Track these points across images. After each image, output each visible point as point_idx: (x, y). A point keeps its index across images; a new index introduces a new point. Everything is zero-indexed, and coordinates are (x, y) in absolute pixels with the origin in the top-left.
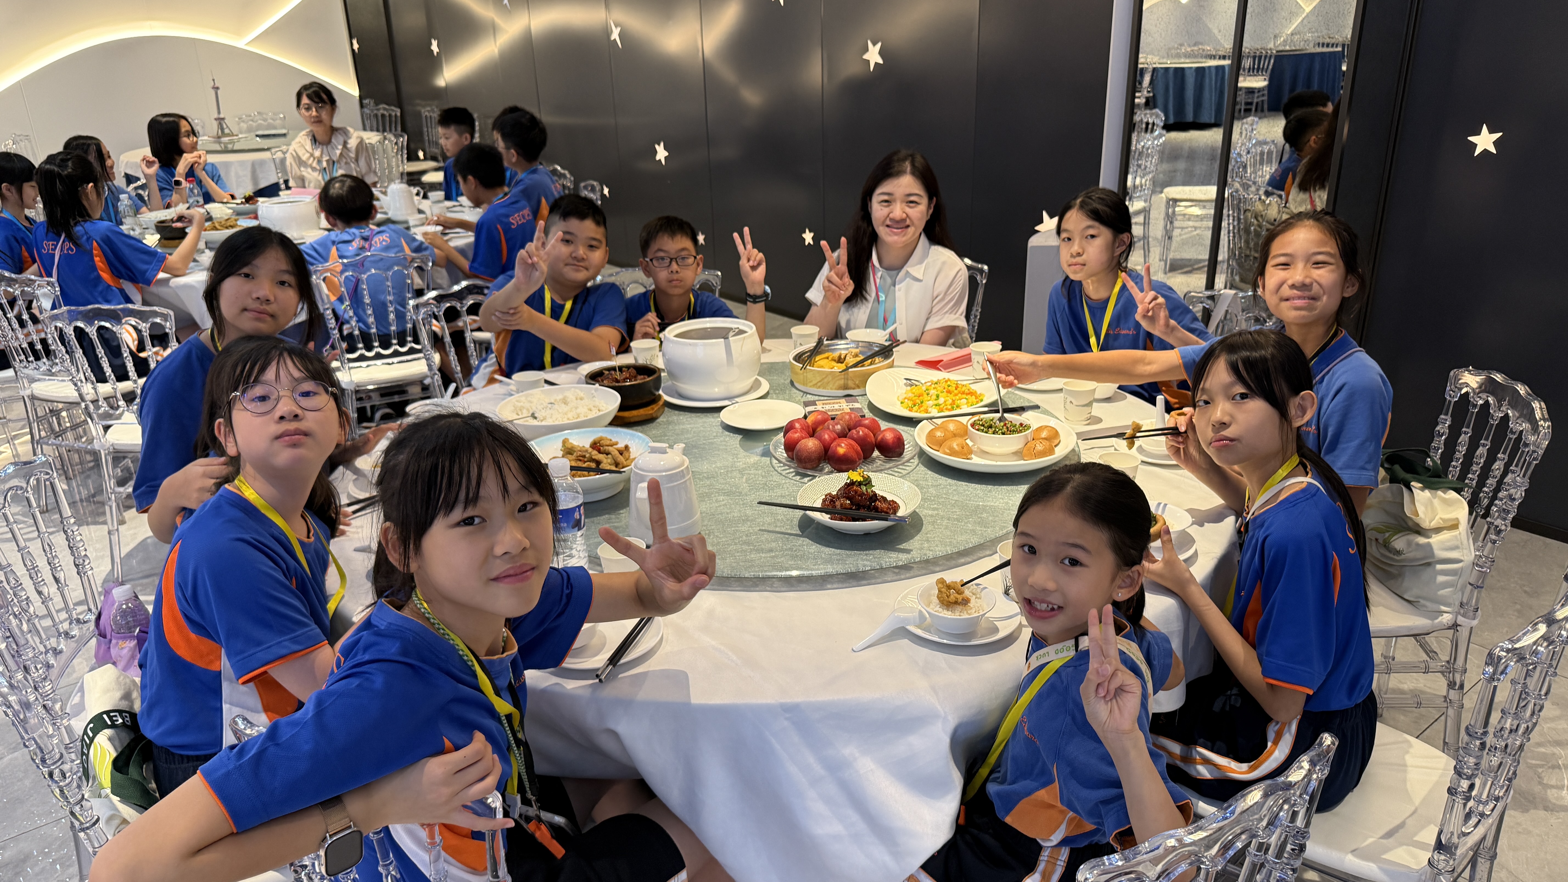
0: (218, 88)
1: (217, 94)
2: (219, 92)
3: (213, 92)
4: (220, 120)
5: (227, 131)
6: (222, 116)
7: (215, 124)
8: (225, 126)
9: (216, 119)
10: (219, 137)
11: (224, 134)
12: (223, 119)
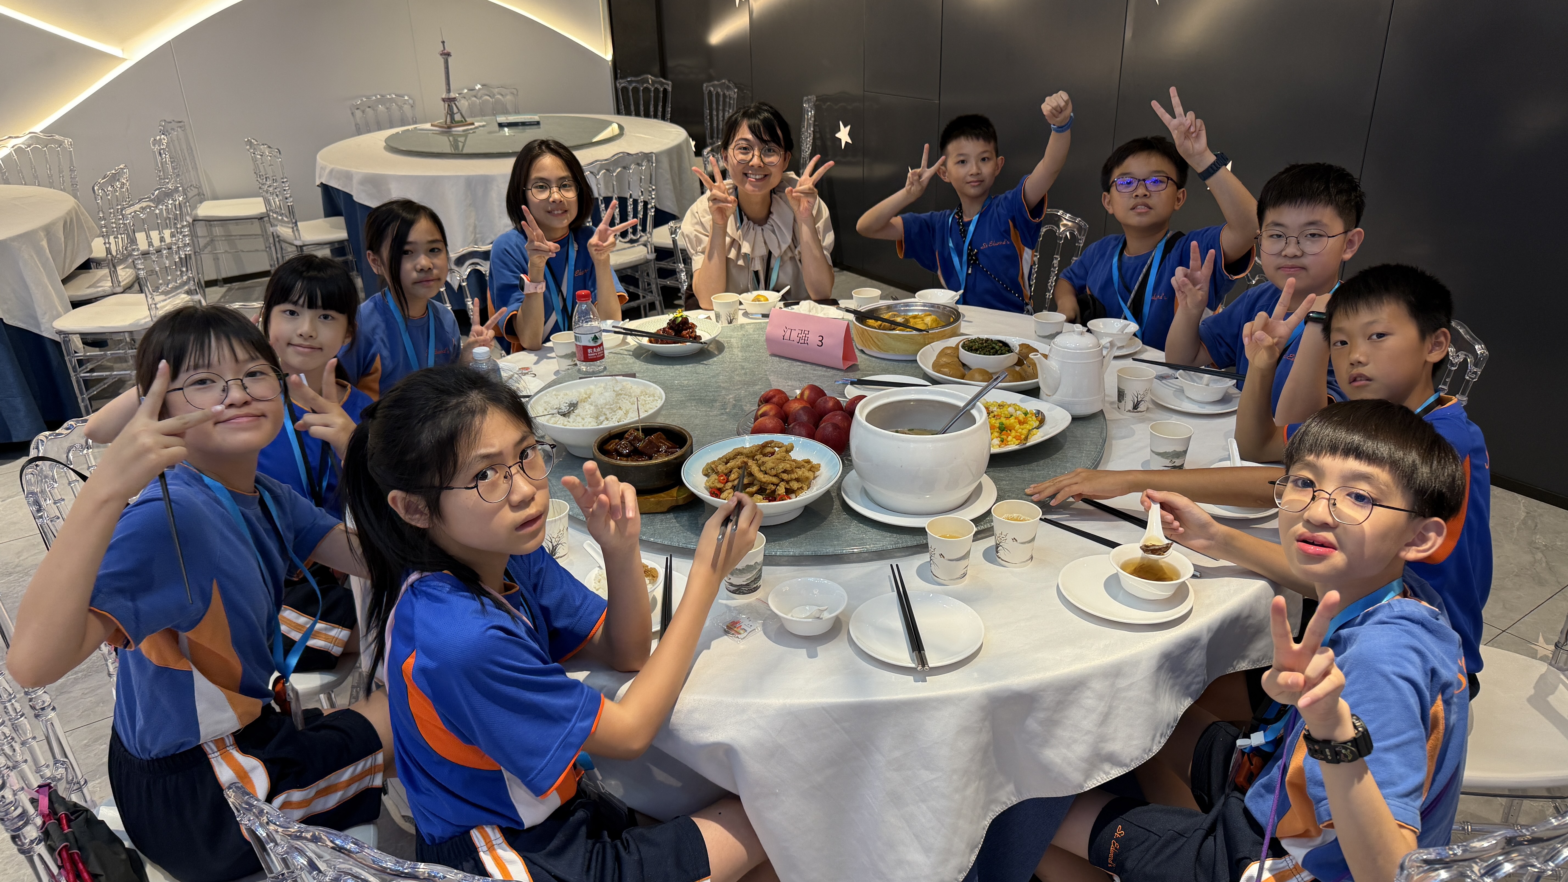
0: (449, 54)
1: (446, 62)
2: (450, 60)
3: (441, 60)
4: (449, 101)
5: (458, 117)
6: (452, 95)
7: (442, 108)
8: (455, 110)
9: (444, 100)
10: (449, 127)
11: (454, 123)
12: (454, 99)
